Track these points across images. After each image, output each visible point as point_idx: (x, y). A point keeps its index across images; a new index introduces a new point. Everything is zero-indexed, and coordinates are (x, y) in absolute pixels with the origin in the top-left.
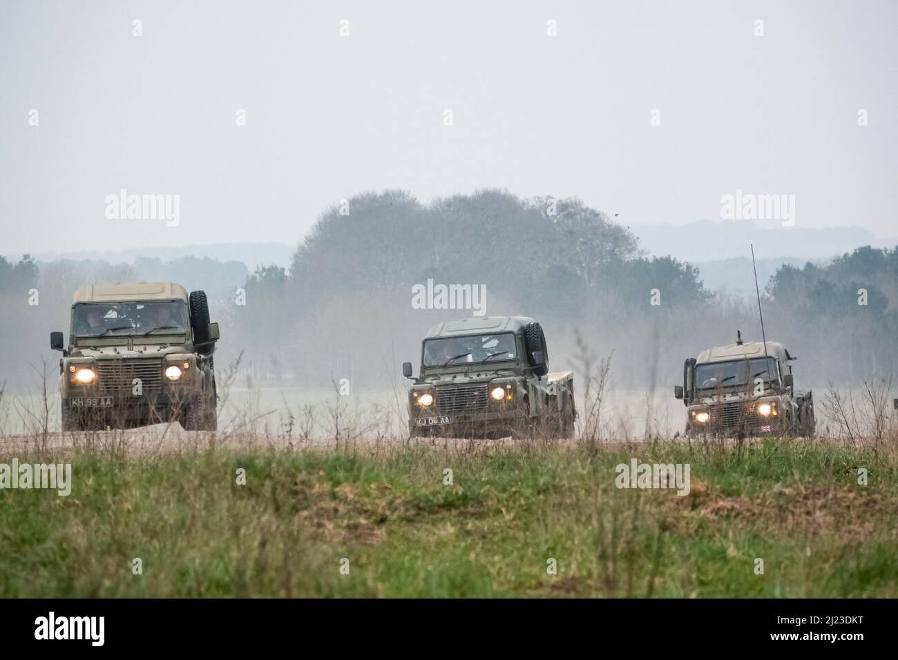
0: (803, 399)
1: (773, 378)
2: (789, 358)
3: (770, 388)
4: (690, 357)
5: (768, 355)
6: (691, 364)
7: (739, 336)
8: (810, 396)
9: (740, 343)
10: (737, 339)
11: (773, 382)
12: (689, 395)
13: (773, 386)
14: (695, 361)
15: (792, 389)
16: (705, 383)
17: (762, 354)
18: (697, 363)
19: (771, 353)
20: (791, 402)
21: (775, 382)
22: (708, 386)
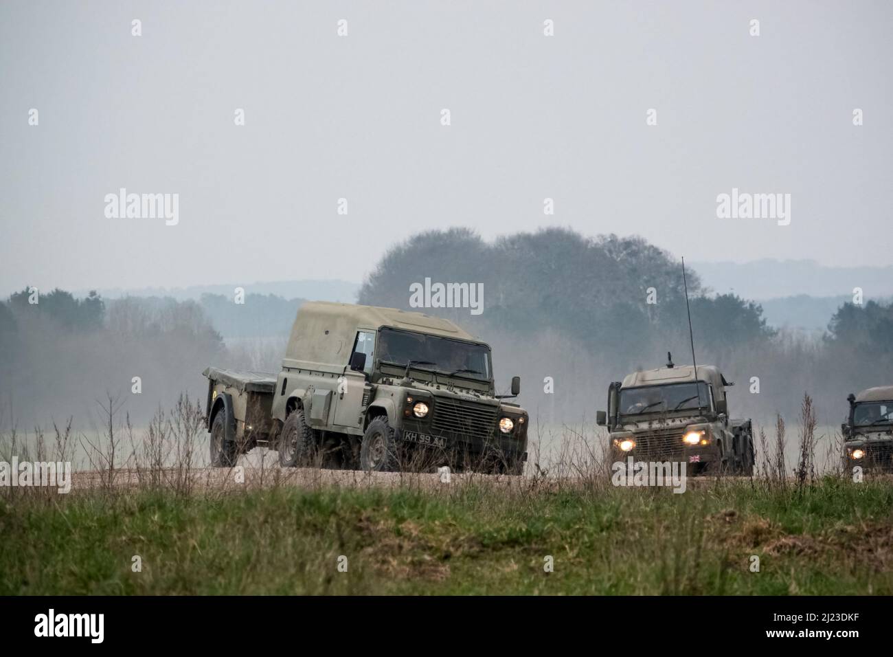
0: (741, 429)
1: (703, 404)
2: (725, 384)
3: (701, 414)
4: (615, 380)
5: (699, 379)
6: (616, 388)
7: (670, 359)
8: (749, 426)
9: (671, 366)
10: (667, 362)
11: (704, 408)
12: (613, 421)
13: (704, 412)
14: (621, 384)
15: (727, 417)
16: (631, 409)
17: (693, 378)
18: (622, 386)
19: (702, 377)
20: (725, 432)
21: (707, 408)
22: (633, 411)
